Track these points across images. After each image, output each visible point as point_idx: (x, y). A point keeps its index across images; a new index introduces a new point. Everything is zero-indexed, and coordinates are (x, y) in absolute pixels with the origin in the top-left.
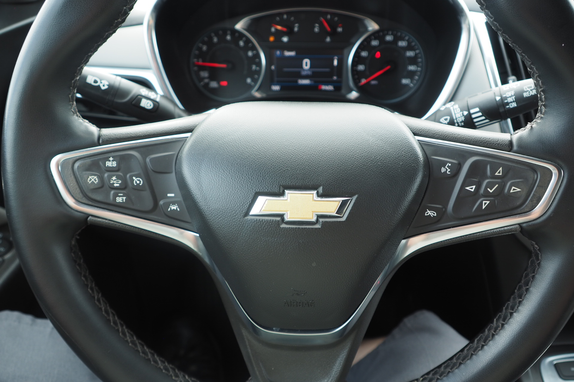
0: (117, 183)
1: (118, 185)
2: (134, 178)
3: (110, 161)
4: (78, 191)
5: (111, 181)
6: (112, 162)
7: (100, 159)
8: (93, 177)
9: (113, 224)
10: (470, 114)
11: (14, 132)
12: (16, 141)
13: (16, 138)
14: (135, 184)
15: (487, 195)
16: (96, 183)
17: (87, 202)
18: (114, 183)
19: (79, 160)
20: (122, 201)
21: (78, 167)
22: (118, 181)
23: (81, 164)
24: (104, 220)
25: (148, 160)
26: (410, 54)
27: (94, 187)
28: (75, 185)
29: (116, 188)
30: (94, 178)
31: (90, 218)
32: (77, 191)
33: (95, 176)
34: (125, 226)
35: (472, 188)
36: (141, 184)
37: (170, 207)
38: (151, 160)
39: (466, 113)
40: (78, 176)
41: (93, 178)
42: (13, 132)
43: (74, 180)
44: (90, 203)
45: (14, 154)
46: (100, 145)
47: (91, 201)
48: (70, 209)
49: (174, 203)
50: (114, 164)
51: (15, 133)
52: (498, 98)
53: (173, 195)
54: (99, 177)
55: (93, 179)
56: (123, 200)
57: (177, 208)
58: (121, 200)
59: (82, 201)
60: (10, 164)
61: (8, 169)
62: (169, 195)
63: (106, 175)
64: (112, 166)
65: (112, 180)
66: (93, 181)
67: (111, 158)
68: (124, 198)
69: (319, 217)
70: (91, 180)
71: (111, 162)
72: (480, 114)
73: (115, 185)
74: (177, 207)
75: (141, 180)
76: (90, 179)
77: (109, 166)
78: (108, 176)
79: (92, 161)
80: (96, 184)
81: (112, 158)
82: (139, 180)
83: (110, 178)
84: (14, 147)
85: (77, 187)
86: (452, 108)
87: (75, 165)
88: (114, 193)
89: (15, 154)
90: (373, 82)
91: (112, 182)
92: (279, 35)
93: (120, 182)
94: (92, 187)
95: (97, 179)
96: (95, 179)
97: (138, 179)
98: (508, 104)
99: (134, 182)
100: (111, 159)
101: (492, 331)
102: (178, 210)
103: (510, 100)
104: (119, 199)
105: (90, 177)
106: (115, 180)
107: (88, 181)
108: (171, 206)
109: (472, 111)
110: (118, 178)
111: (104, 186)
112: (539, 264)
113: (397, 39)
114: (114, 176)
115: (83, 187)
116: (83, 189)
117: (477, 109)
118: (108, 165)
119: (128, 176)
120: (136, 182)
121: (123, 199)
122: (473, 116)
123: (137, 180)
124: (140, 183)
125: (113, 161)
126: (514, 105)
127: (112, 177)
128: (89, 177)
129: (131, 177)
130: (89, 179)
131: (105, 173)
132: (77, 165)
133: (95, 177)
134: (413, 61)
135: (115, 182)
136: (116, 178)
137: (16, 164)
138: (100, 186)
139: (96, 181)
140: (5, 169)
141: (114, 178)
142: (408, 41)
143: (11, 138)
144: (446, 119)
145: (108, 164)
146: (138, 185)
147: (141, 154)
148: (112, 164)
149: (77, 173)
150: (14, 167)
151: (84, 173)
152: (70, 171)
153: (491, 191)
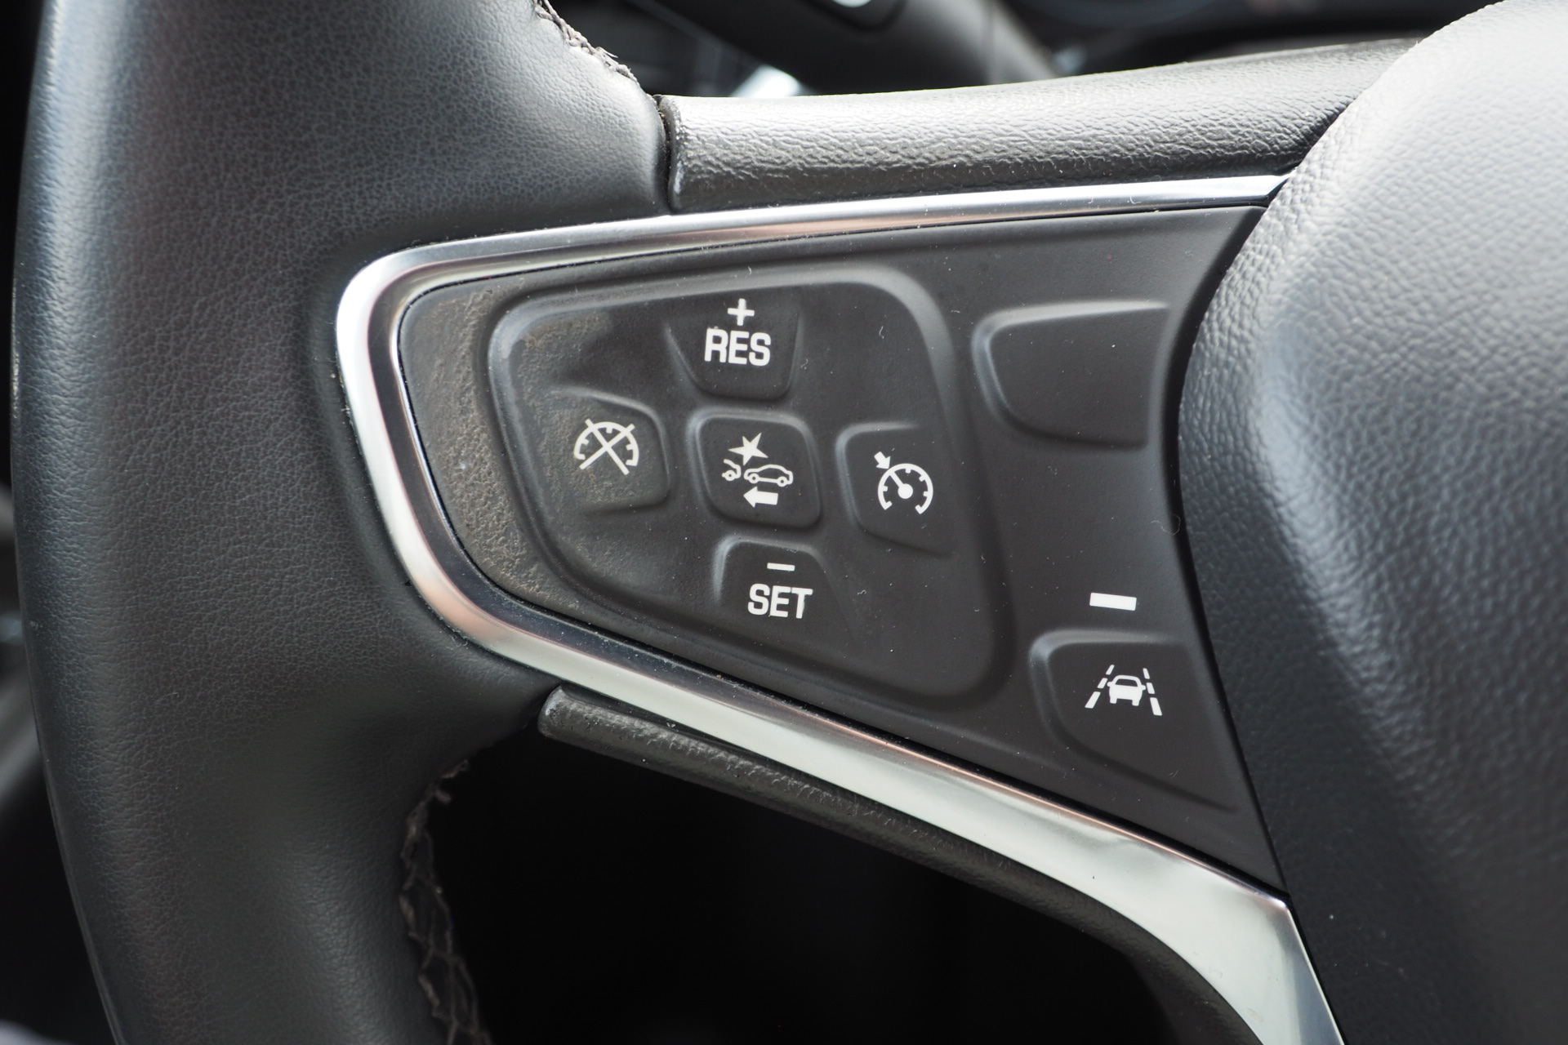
0: (763, 487)
1: (771, 499)
2: (882, 460)
3: (730, 325)
4: (500, 515)
5: (728, 468)
6: (745, 335)
7: (671, 306)
8: (610, 426)
9: (702, 756)
11: (120, 65)
12: (126, 134)
13: (127, 108)
14: (886, 505)
16: (626, 471)
17: (549, 594)
18: (745, 486)
19: (530, 303)
20: (784, 614)
21: (519, 346)
22: (776, 474)
23: (536, 332)
24: (649, 728)
25: (982, 342)
27: (613, 499)
28: (484, 471)
29: (758, 520)
30: (616, 433)
31: (557, 700)
32: (493, 515)
33: (625, 425)
34: (778, 777)
36: (920, 510)
37: (1101, 685)
38: (1004, 341)
40: (515, 413)
41: (608, 438)
42: (115, 61)
43: (484, 437)
44: (573, 605)
45: (105, 220)
46: (671, 210)
47: (578, 592)
48: (436, 633)
49: (1129, 662)
50: (761, 351)
51: (125, 69)
53: (1126, 603)
54: (646, 431)
55: (610, 443)
56: (791, 608)
57: (1146, 696)
58: (780, 607)
59: (523, 587)
60: (70, 289)
61: (58, 321)
62: (1098, 600)
63: (696, 423)
64: (742, 361)
65: (738, 459)
66: (606, 455)
67: (742, 302)
68: (802, 593)
70: (594, 445)
71: (735, 334)
73: (754, 497)
74: (1151, 690)
75: (924, 477)
76: (591, 437)
77: (722, 359)
78: (709, 428)
79: (616, 313)
80: (627, 479)
81: (749, 307)
82: (911, 479)
83: (721, 440)
84: (109, 172)
85: (497, 484)
87: (497, 331)
88: (735, 552)
89: (114, 222)
91: (729, 476)
93: (786, 480)
94: (598, 497)
95: (633, 446)
96: (626, 441)
97: (909, 468)
99: (882, 488)
100: (741, 312)
102: (1157, 710)
104: (769, 598)
105: (593, 428)
106: (755, 462)
107: (578, 455)
108: (1110, 678)
110: (779, 446)
111: (671, 498)
114: (750, 439)
115: (540, 492)
116: (534, 505)
118: (716, 354)
119: (842, 441)
120: (892, 493)
121: (793, 598)
123: (901, 473)
124: (918, 498)
125: (751, 326)
127: (741, 444)
128: (585, 427)
129: (863, 449)
130: (582, 440)
131: (692, 407)
132: (507, 335)
133: (626, 432)
135: (753, 476)
136: (761, 447)
137: (111, 292)
138: (650, 494)
139: (626, 455)
140: (34, 321)
141: (750, 449)
143: (94, 107)
145: (721, 348)
146: (904, 509)
147: (941, 294)
148: (744, 347)
149: (510, 395)
150: (100, 312)
151: (556, 392)
152: (463, 374)
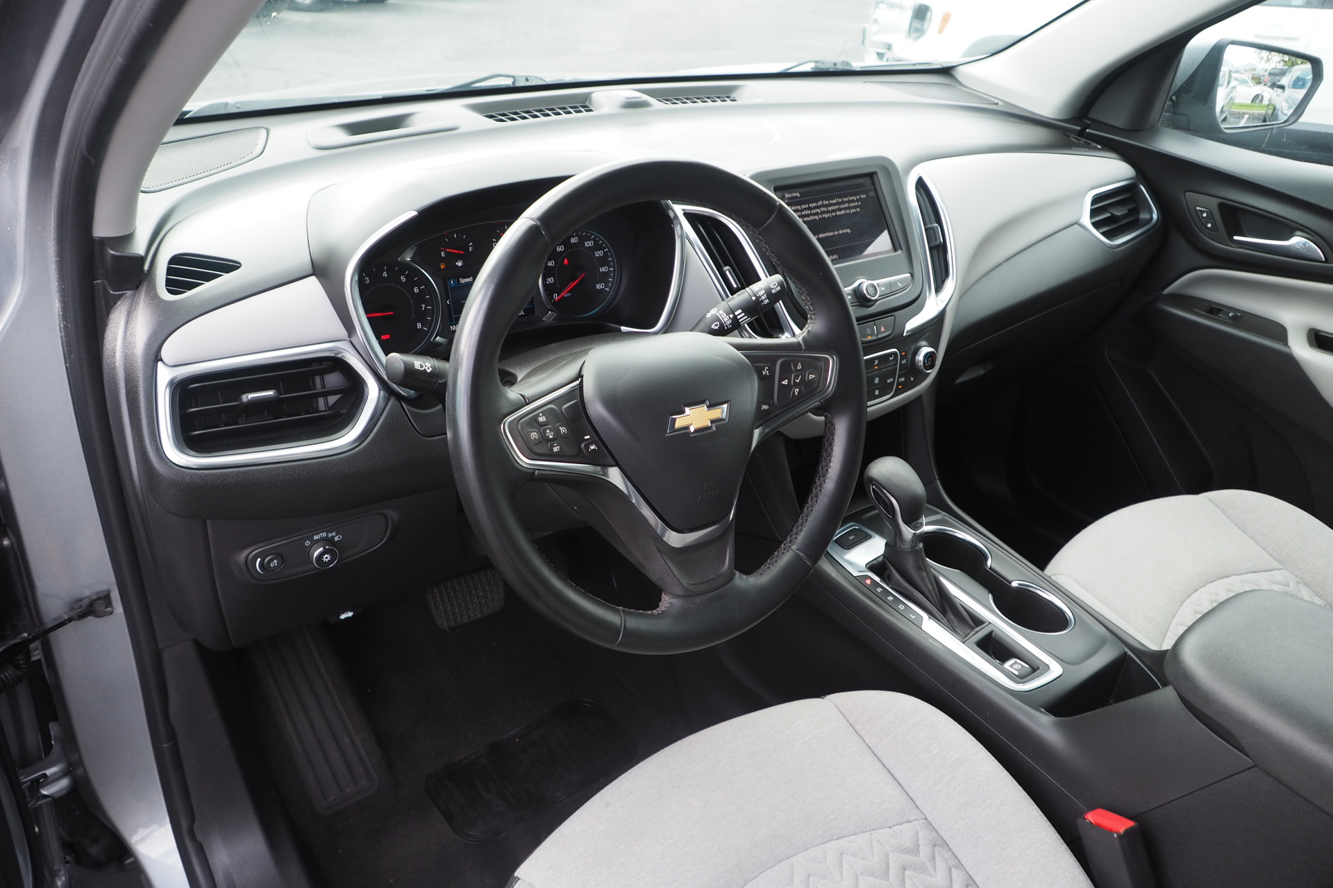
1: (552, 436)
2: (560, 428)
4: (526, 448)
6: (542, 417)
10: (735, 316)
14: (562, 433)
15: (796, 385)
17: (533, 456)
18: (549, 436)
19: (519, 421)
23: (521, 424)
25: (564, 410)
26: (599, 254)
27: (537, 442)
28: (523, 443)
31: (537, 472)
33: (535, 432)
34: (562, 473)
35: (785, 382)
37: (590, 448)
39: (731, 316)
40: (523, 436)
43: (521, 439)
46: (527, 404)
47: (536, 455)
48: (524, 466)
49: (591, 444)
50: (544, 419)
52: (754, 298)
53: (588, 437)
54: (538, 433)
55: (534, 435)
58: (557, 450)
62: (586, 437)
66: (535, 437)
68: (558, 447)
69: (712, 422)
72: (743, 314)
75: (565, 428)
78: (543, 430)
79: (529, 418)
80: (537, 439)
83: (545, 431)
85: (525, 444)
86: (718, 314)
88: (550, 444)
90: (566, 295)
91: (547, 435)
92: (452, 258)
93: (553, 433)
95: (536, 435)
98: (762, 301)
100: (541, 414)
101: (819, 488)
102: (595, 449)
103: (763, 298)
104: (555, 449)
105: (532, 434)
107: (531, 438)
109: (736, 313)
111: (543, 439)
112: (834, 428)
113: (582, 240)
115: (529, 443)
117: (740, 311)
119: (556, 427)
122: (739, 317)
123: (563, 429)
126: (767, 301)
128: (530, 434)
129: (558, 428)
131: (540, 428)
132: (519, 426)
134: (603, 261)
135: (549, 434)
136: (549, 430)
138: (540, 440)
142: (593, 240)
144: (716, 325)
145: (540, 420)
146: (564, 433)
147: (557, 406)
149: (521, 433)
151: (526, 431)
152: (517, 432)
153: (798, 381)
